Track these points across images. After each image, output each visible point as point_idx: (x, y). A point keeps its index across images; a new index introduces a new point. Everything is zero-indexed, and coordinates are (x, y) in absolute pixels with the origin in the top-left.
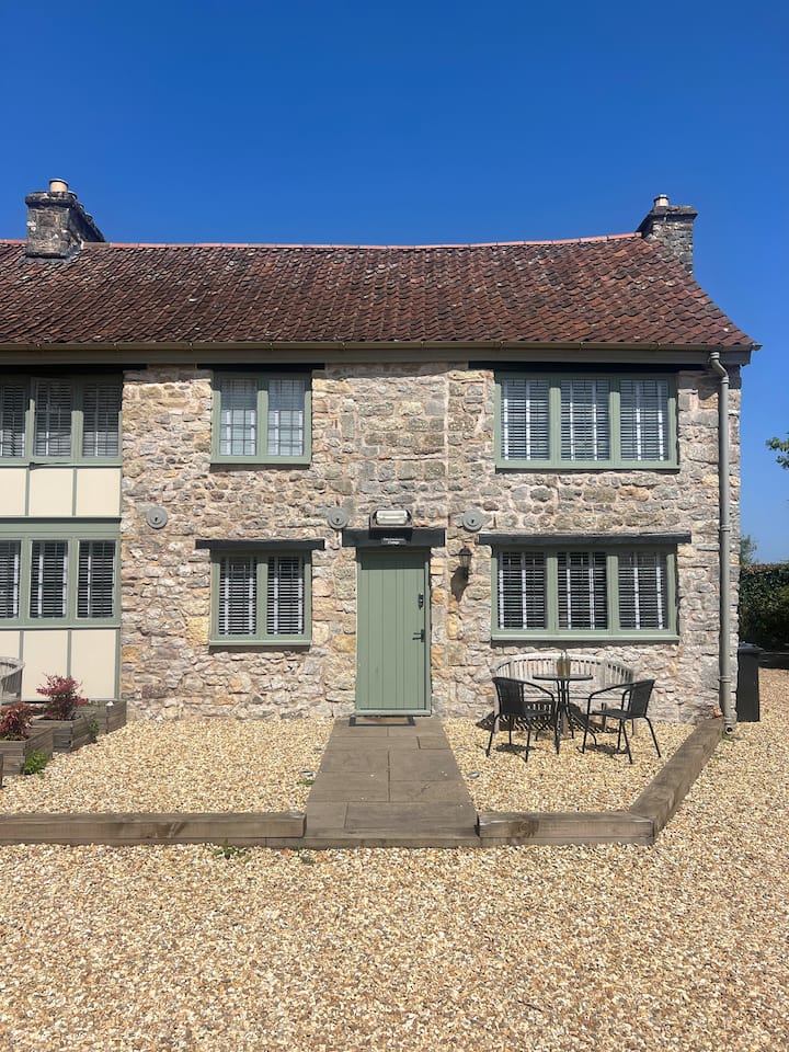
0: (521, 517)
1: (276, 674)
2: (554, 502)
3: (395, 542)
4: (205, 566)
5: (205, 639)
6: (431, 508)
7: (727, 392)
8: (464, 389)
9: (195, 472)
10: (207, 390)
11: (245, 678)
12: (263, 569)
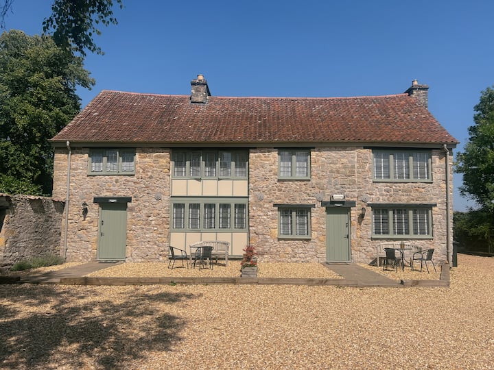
0: (381, 198)
1: (299, 248)
2: (392, 193)
3: (339, 205)
4: (277, 212)
5: (277, 236)
6: (351, 194)
7: (448, 157)
8: (361, 155)
9: (273, 182)
10: (277, 155)
11: (290, 249)
12: (294, 214)
